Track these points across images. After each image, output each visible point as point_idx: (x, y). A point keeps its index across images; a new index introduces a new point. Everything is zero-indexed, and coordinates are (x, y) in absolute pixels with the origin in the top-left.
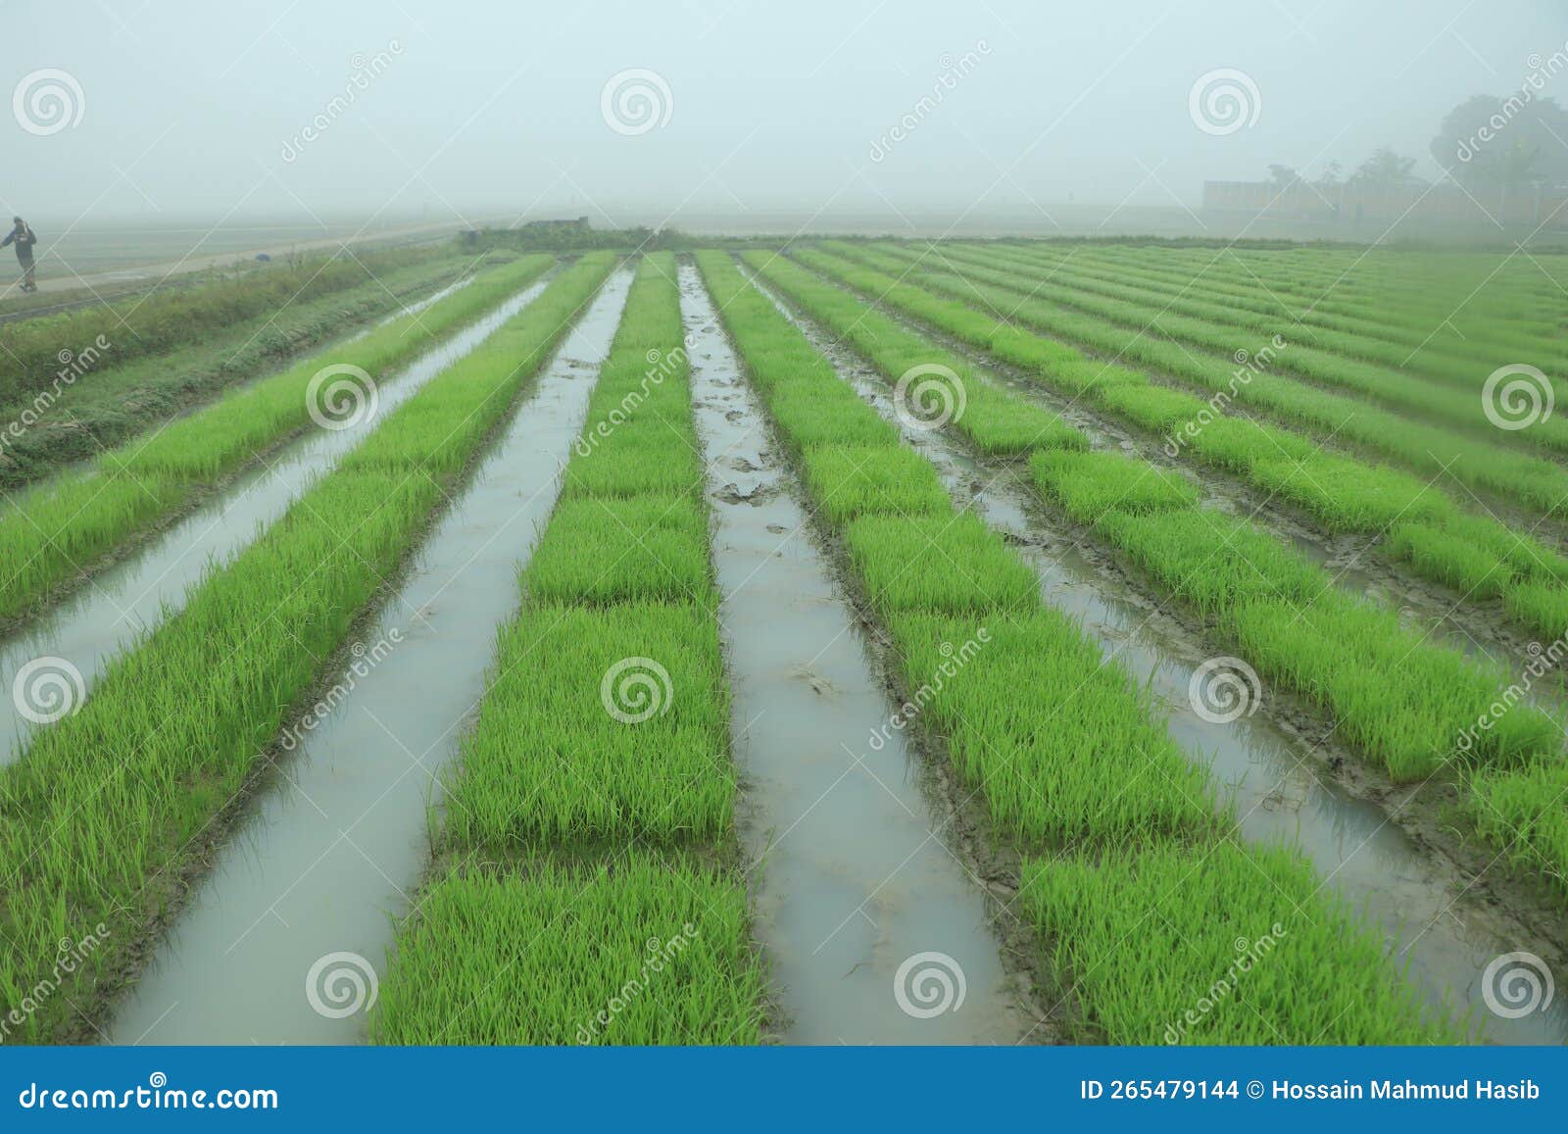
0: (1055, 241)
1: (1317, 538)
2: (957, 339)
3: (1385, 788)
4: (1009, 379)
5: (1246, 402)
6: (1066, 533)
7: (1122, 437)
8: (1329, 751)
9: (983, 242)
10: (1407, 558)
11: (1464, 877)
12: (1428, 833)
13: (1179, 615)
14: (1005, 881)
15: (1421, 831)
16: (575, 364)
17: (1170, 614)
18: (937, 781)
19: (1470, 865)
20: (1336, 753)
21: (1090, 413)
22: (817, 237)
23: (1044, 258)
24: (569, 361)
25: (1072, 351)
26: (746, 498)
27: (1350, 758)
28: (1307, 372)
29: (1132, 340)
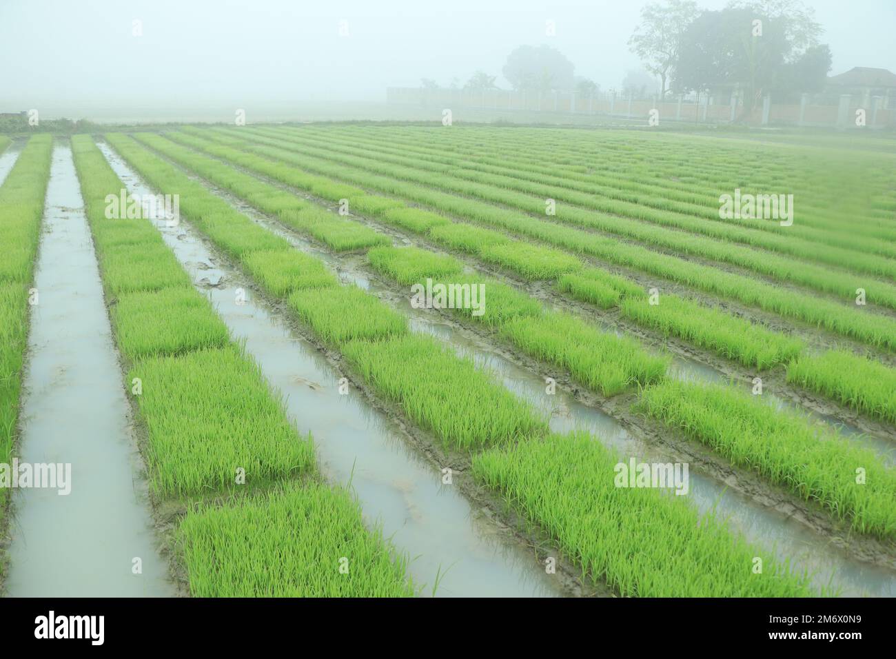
0: (316, 124)
1: (521, 284)
2: (288, 185)
3: (602, 401)
4: (326, 207)
5: (458, 214)
6: (399, 291)
7: (402, 237)
8: (570, 387)
9: (275, 125)
10: (569, 291)
11: (646, 434)
12: (627, 418)
13: (475, 329)
14: (456, 468)
15: (623, 417)
16: (64, 209)
17: (470, 329)
18: (398, 425)
19: (648, 428)
20: (574, 387)
21: (379, 224)
22: (177, 124)
23: (313, 134)
24: (59, 207)
25: (357, 189)
26: (215, 286)
27: (582, 388)
28: (482, 197)
29: (386, 182)
